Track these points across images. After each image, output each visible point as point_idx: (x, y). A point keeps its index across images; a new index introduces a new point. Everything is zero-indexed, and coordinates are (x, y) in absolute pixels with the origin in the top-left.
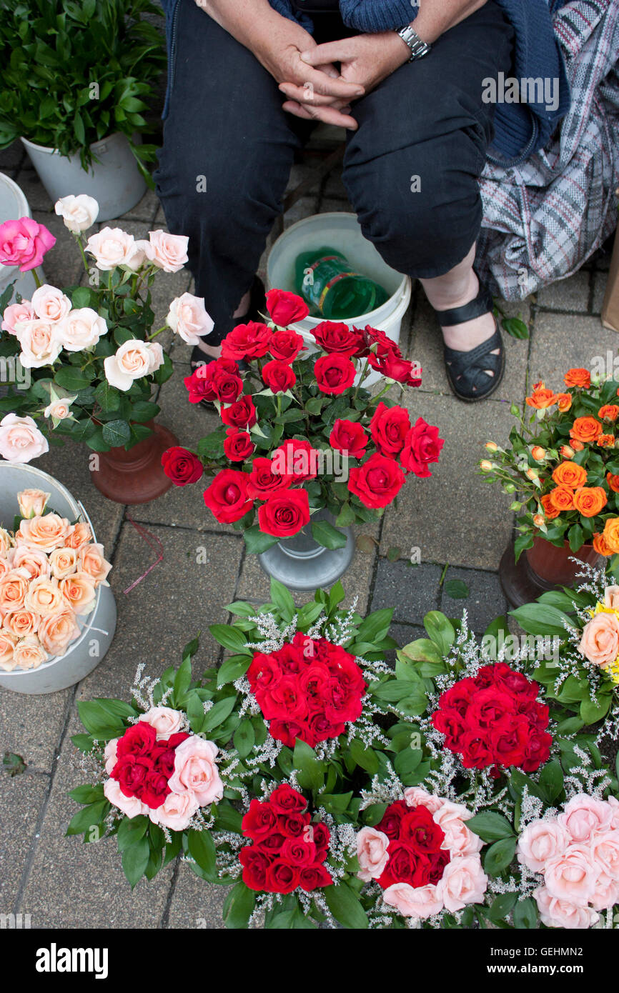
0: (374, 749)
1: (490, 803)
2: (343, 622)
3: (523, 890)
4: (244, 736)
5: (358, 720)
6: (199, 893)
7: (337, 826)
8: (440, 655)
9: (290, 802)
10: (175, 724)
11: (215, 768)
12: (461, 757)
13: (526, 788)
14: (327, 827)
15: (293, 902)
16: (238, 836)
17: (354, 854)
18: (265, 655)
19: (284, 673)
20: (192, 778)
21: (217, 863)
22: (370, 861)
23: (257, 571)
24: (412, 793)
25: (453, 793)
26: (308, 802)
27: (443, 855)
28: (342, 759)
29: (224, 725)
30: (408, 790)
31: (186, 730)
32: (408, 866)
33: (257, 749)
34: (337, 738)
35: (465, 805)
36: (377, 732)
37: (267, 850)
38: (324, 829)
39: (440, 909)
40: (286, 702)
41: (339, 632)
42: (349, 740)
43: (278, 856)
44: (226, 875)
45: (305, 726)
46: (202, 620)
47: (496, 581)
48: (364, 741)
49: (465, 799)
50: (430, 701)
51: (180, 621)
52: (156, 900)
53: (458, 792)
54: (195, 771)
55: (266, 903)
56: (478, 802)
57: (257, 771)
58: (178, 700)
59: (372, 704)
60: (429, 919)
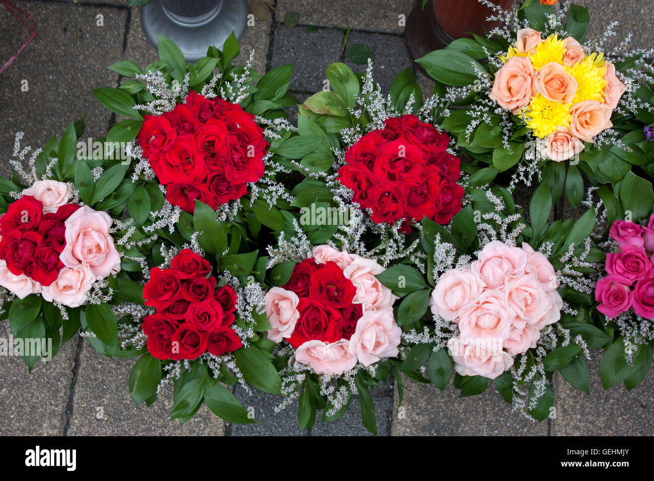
0: (279, 209)
1: (402, 256)
2: (239, 78)
3: (437, 341)
4: (139, 202)
5: (261, 180)
6: (104, 381)
7: (244, 288)
8: (344, 108)
9: (192, 266)
10: (62, 196)
11: (110, 239)
12: (370, 211)
13: (438, 237)
14: (233, 289)
15: (202, 370)
16: (139, 307)
17: (263, 312)
18: (156, 117)
19: (178, 134)
20: (86, 251)
21: (119, 335)
22: (281, 322)
23: (143, 44)
24: (321, 251)
25: (363, 249)
26: (212, 267)
27: (355, 309)
28: (246, 222)
29: (117, 194)
30: (317, 248)
31: (76, 201)
32: (320, 322)
33: (154, 215)
34: (239, 200)
35: (376, 260)
36: (281, 190)
37: (172, 316)
38: (230, 291)
39: (353, 364)
40: (183, 165)
41: (236, 90)
42: (252, 201)
43: (183, 321)
44: (129, 347)
45: (203, 188)
46: (85, 100)
47: (402, 44)
48: (268, 201)
49: (376, 254)
50: (336, 157)
51: (61, 102)
52: (58, 391)
53: (369, 248)
54: (89, 243)
55: (173, 372)
56: (389, 256)
57: (155, 237)
58: (64, 171)
59: (275, 163)
60: (343, 375)
